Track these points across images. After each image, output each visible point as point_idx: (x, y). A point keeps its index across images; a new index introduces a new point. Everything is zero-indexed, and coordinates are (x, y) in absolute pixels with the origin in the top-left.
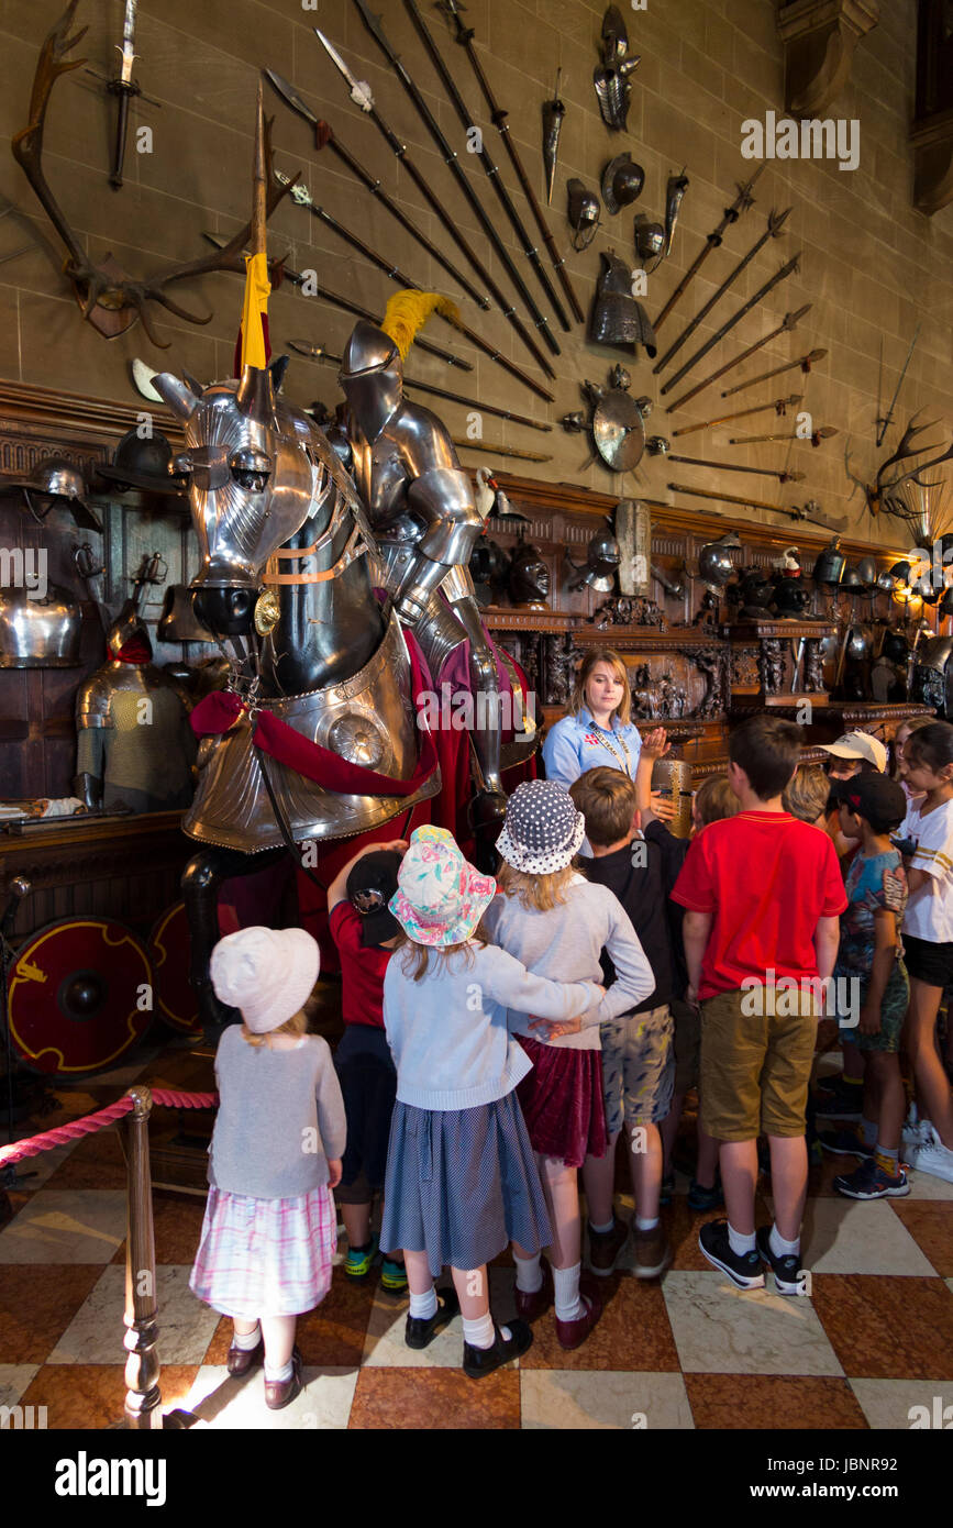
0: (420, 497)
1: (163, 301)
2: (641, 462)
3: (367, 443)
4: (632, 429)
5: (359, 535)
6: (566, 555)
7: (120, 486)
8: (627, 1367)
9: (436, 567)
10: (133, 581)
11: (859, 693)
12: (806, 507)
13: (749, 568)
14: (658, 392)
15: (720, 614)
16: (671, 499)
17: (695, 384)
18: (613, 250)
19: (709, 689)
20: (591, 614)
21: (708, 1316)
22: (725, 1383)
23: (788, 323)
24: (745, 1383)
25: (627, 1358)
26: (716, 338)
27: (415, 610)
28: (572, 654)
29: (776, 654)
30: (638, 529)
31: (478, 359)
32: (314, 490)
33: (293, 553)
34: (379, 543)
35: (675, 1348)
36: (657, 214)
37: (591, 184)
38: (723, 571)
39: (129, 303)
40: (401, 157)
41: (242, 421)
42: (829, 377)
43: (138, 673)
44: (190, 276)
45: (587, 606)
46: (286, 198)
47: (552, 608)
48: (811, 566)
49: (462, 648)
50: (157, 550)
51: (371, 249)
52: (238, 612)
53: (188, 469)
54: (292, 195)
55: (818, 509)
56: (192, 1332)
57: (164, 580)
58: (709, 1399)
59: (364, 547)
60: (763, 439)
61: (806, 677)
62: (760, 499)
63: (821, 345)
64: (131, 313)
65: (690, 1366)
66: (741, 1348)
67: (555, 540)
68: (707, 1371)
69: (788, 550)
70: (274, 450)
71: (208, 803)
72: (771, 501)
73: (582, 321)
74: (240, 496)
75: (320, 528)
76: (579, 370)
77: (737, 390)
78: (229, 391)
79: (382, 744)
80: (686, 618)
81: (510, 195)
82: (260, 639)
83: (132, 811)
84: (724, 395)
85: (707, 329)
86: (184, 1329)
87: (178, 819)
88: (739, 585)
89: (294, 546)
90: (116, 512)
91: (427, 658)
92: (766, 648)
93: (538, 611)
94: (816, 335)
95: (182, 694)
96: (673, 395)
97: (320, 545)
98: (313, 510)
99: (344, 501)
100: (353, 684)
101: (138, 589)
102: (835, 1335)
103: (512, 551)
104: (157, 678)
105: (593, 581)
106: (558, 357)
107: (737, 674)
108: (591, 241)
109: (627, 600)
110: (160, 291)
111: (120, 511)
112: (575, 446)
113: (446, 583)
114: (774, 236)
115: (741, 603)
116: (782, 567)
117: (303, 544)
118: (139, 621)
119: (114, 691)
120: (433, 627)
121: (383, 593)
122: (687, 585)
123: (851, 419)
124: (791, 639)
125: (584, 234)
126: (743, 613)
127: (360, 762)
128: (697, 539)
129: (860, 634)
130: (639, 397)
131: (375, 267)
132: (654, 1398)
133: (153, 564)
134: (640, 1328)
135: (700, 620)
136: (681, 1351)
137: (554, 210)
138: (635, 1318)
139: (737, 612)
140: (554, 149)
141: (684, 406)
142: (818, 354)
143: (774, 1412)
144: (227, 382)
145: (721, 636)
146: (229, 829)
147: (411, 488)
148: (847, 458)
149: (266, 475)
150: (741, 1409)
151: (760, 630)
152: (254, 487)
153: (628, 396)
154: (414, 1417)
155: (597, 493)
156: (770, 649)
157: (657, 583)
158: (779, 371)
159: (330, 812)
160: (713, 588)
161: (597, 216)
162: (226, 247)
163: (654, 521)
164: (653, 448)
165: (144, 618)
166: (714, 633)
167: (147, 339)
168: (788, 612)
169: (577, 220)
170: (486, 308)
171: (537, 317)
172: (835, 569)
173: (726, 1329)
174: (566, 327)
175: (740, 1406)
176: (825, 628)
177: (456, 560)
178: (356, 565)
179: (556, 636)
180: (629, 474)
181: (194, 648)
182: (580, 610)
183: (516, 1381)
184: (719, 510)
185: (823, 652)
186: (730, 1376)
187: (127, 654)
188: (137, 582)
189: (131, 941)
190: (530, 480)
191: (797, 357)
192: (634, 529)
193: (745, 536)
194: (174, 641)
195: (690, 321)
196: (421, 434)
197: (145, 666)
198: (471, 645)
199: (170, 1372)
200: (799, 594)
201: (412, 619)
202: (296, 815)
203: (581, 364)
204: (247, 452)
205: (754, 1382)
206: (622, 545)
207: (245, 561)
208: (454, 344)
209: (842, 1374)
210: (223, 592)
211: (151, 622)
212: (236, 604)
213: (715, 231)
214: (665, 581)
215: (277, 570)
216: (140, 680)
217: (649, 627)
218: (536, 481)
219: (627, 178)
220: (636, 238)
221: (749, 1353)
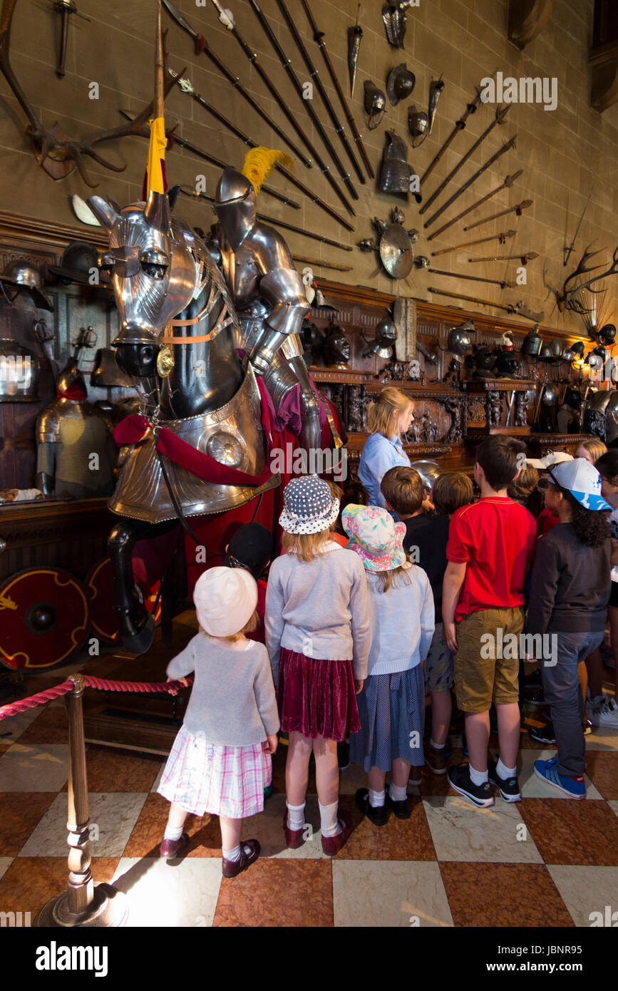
0: (268, 287)
1: (93, 156)
2: (411, 274)
3: (231, 251)
4: (405, 251)
5: (227, 312)
6: (361, 334)
7: (64, 281)
8: (401, 858)
9: (278, 334)
10: (74, 345)
11: (549, 428)
12: (518, 305)
13: (480, 344)
14: (422, 226)
15: (461, 375)
16: (430, 298)
17: (447, 222)
18: (394, 130)
19: (453, 423)
20: (377, 373)
21: (454, 825)
22: (466, 868)
23: (508, 182)
24: (479, 868)
25: (402, 852)
26: (461, 191)
27: (264, 364)
28: (365, 398)
29: (497, 401)
30: (409, 317)
31: (304, 201)
32: (197, 279)
33: (183, 323)
34: (240, 318)
35: (433, 845)
36: (423, 106)
37: (380, 84)
38: (464, 346)
39: (70, 157)
40: (253, 62)
41: (148, 229)
42: (533, 219)
43: (78, 407)
44: (111, 139)
45: (375, 367)
46: (175, 86)
47: (351, 368)
48: (520, 344)
49: (295, 390)
50: (90, 324)
51: (232, 125)
52: (146, 361)
53: (111, 262)
54: (180, 85)
55: (525, 306)
56: (115, 836)
57: (94, 345)
58: (456, 879)
59: (231, 320)
60: (490, 259)
61: (516, 416)
62: (488, 299)
63: (529, 197)
64: (71, 164)
65: (443, 856)
66: (476, 845)
67: (354, 324)
68: (454, 860)
69: (505, 333)
70: (170, 250)
71: (125, 490)
72: (495, 300)
73: (373, 177)
74: (147, 281)
75: (201, 306)
76: (371, 210)
77: (474, 226)
78: (140, 209)
79: (242, 451)
80: (439, 377)
81: (325, 90)
82: (160, 379)
83: (74, 498)
84: (465, 229)
85: (455, 184)
86: (110, 834)
87: (105, 503)
88: (473, 355)
89: (184, 318)
90: (62, 299)
91: (272, 396)
92: (490, 397)
93: (342, 370)
94: (526, 191)
95: (107, 421)
96: (433, 228)
97: (201, 318)
98: (196, 294)
99: (217, 288)
100: (223, 411)
101: (77, 350)
102: (537, 838)
103: (326, 330)
104: (91, 409)
105: (378, 351)
106: (357, 201)
107: (471, 414)
108: (379, 123)
109: (400, 364)
110: (91, 148)
111: (65, 298)
112: (367, 261)
113: (284, 346)
114: (499, 123)
115: (475, 367)
116: (501, 344)
117: (189, 317)
118: (78, 371)
119: (61, 418)
120: (275, 376)
121: (242, 353)
122: (439, 354)
123: (547, 247)
124: (506, 392)
125: (375, 118)
126: (476, 374)
127: (227, 464)
128: (446, 324)
129: (551, 389)
130: (410, 229)
131: (236, 137)
132: (420, 878)
133: (87, 334)
134: (410, 832)
135: (448, 378)
136: (437, 848)
137: (355, 102)
138: (407, 826)
139: (472, 373)
140: (355, 60)
141: (439, 236)
142: (527, 203)
143: (498, 886)
144: (137, 203)
145: (461, 389)
146: (139, 507)
147: (261, 281)
148: (544, 273)
149: (164, 267)
150: (476, 885)
151: (487, 385)
152: (156, 276)
153: (403, 228)
154: (262, 890)
155: (382, 293)
156: (493, 397)
157: (420, 353)
158: (502, 214)
159: (208, 496)
160: (457, 357)
161: (383, 106)
162: (136, 120)
163: (419, 312)
164: (419, 264)
165: (81, 370)
166: (457, 387)
167: (83, 181)
168: (504, 373)
169: (370, 109)
170: (309, 167)
171: (343, 174)
172: (536, 346)
173: (466, 834)
174: (362, 181)
175: (476, 883)
176: (529, 384)
177: (292, 330)
178: (225, 332)
179: (354, 387)
180: (403, 281)
181: (115, 391)
182: (370, 369)
183: (330, 867)
184: (461, 306)
185: (527, 400)
186: (469, 864)
187: (70, 394)
188: (77, 346)
189: (73, 583)
190: (338, 283)
191: (514, 205)
192: (406, 317)
193: (478, 324)
194: (101, 386)
195: (444, 179)
196: (268, 245)
197: (82, 402)
198: (301, 388)
199: (101, 862)
200: (512, 362)
201: (262, 369)
202: (184, 498)
203: (372, 206)
204: (151, 251)
205: (485, 867)
206: (398, 327)
207: (150, 326)
208: (288, 191)
209: (542, 862)
210: (135, 347)
211: (87, 373)
212: (144, 356)
213: (461, 119)
214: (426, 352)
215: (172, 334)
216: (79, 411)
217: (415, 382)
218: (342, 284)
219: (403, 81)
220: (409, 121)
221: (481, 849)
